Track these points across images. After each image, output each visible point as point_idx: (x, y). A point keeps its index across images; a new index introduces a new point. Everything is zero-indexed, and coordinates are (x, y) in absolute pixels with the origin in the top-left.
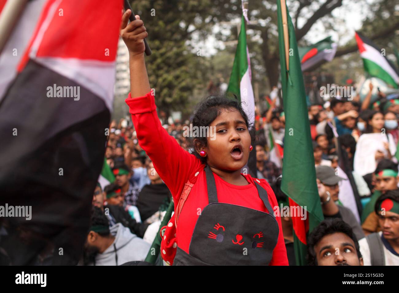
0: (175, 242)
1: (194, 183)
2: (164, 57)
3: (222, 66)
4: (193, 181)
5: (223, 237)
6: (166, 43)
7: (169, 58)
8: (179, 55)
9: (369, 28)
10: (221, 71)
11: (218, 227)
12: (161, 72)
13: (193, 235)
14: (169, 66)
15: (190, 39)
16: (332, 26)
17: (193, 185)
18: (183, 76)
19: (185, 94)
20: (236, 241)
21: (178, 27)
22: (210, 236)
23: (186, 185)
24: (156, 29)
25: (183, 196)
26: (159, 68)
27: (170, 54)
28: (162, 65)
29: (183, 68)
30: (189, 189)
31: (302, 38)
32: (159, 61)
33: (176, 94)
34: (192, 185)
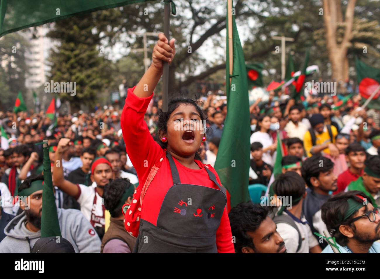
0: (138, 216)
1: (159, 167)
2: (78, 58)
3: (125, 70)
4: (158, 165)
5: (186, 211)
6: (80, 46)
7: (82, 59)
8: (90, 57)
9: (250, 47)
10: (125, 74)
11: (182, 203)
12: (74, 71)
13: (160, 211)
14: (82, 66)
15: (100, 44)
16: (220, 43)
17: (159, 168)
18: (94, 75)
19: (95, 92)
20: (196, 214)
21: (90, 33)
22: (175, 211)
23: (153, 169)
24: (72, 33)
25: (149, 177)
26: (72, 67)
27: (84, 56)
28: (76, 65)
29: (95, 69)
30: (155, 172)
31: (195, 51)
32: (72, 61)
33: (87, 91)
34: (157, 169)
